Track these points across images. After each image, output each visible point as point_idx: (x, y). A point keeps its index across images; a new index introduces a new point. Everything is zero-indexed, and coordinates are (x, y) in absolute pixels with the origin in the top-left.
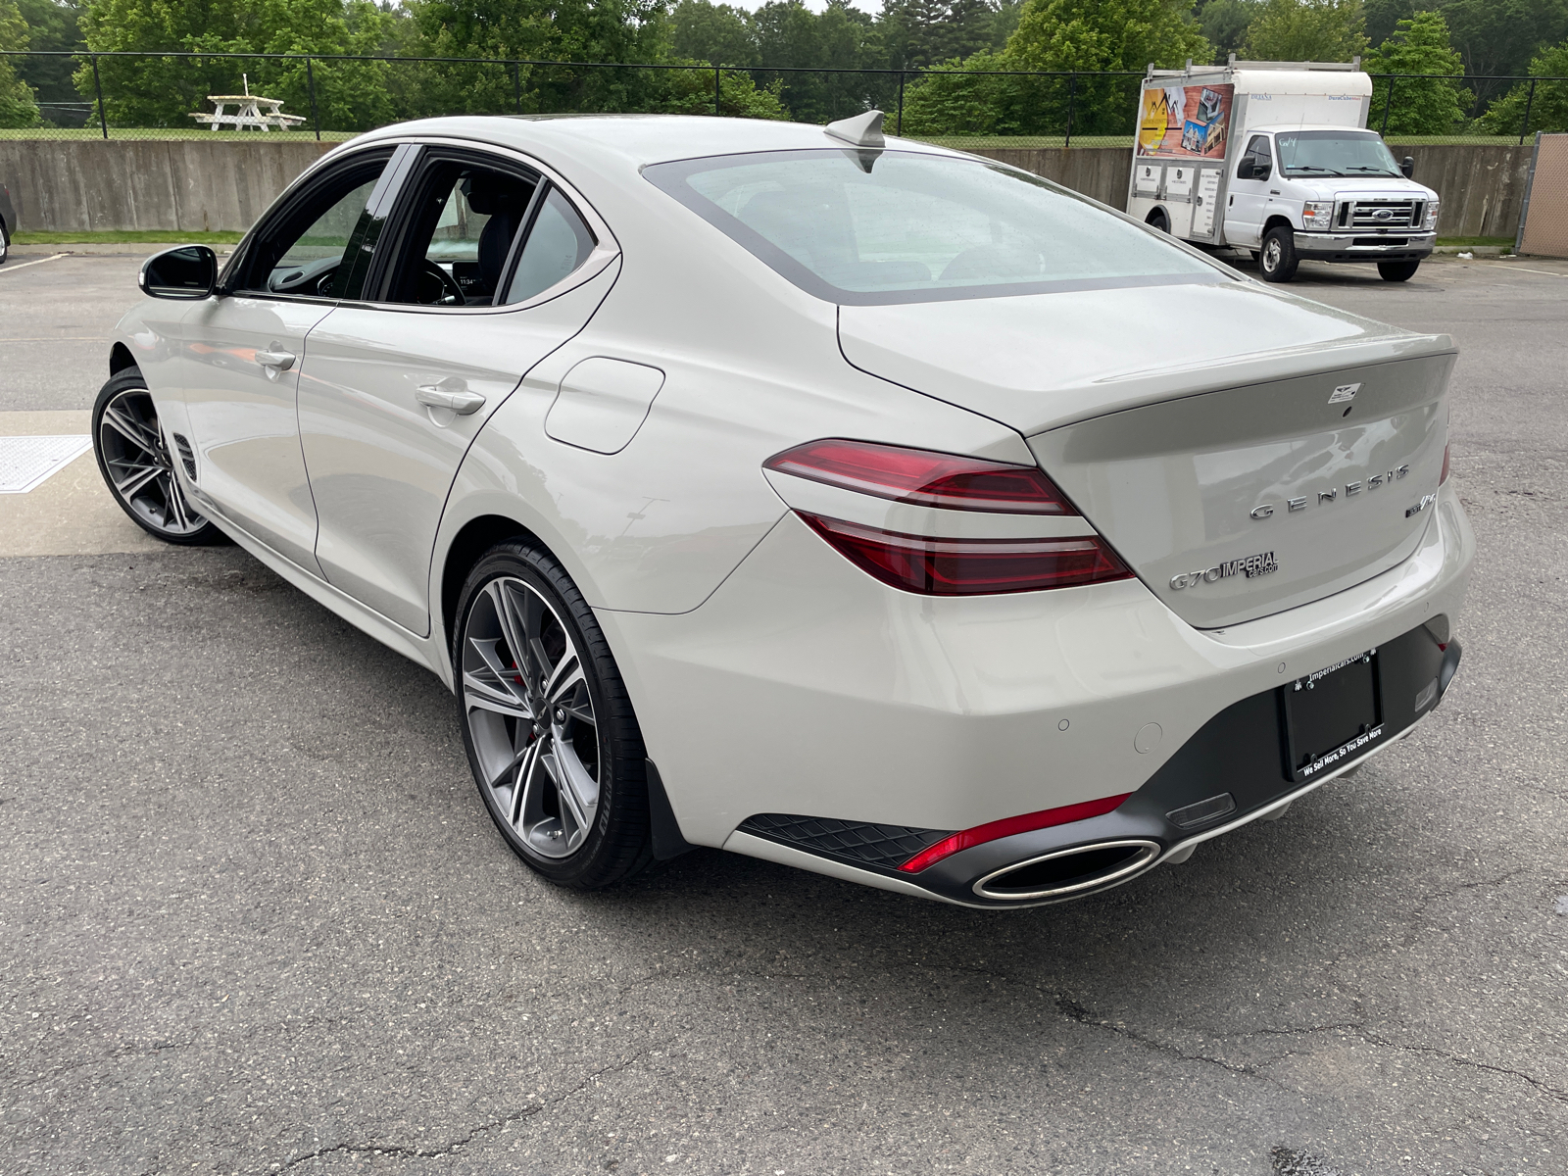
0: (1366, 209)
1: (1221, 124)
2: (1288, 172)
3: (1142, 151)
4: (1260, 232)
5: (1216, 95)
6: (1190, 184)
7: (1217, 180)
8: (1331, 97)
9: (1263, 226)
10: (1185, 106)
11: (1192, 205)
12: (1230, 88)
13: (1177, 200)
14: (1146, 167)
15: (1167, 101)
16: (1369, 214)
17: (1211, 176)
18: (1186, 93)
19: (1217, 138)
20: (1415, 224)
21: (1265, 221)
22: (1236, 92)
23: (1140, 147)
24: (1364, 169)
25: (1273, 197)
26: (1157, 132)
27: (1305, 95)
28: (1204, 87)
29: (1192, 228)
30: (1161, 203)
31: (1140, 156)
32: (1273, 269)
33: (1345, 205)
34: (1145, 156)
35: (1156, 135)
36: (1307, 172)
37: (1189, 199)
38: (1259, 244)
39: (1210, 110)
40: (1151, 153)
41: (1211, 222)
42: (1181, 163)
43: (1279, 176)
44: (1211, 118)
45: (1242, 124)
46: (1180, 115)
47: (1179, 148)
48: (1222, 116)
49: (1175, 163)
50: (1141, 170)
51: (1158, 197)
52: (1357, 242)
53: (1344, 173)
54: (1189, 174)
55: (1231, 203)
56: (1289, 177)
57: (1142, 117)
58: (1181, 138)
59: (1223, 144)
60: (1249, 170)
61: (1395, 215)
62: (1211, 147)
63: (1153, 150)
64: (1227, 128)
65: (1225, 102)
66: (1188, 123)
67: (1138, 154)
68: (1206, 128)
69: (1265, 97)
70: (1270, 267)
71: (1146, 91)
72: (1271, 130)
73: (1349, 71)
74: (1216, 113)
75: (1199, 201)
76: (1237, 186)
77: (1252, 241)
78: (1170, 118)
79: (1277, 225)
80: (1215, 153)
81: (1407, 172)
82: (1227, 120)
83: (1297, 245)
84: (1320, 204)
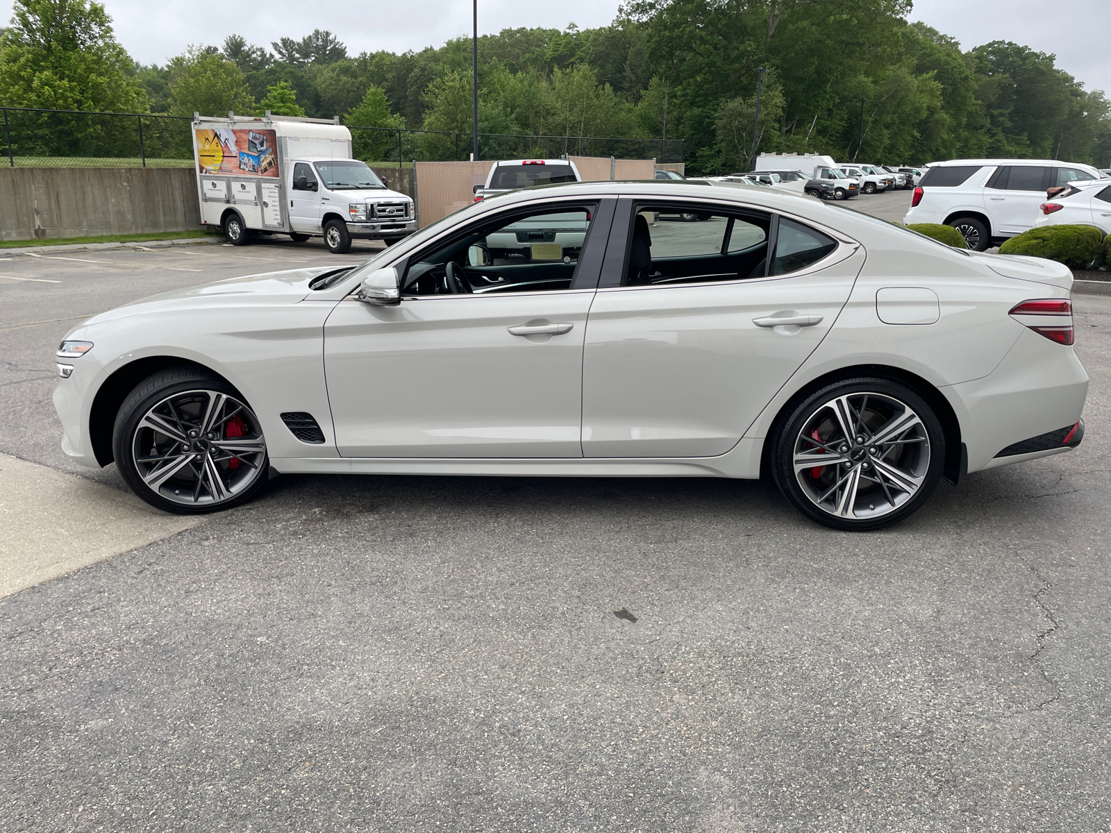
0: (381, 208)
1: (270, 154)
2: (331, 186)
3: (204, 171)
4: (320, 224)
5: (262, 136)
6: (254, 193)
7: (277, 191)
8: (331, 140)
9: (322, 219)
10: (236, 142)
11: (259, 207)
12: (273, 133)
13: (245, 204)
14: (211, 182)
15: (218, 138)
16: (384, 211)
17: (271, 188)
18: (234, 133)
19: (270, 164)
20: (406, 216)
21: (322, 216)
22: (278, 135)
23: (201, 169)
24: (368, 184)
25: (324, 201)
26: (215, 158)
27: (317, 139)
28: (250, 131)
29: (263, 222)
30: (231, 205)
31: (203, 174)
32: (336, 246)
33: (372, 205)
34: (208, 174)
35: (214, 160)
36: (340, 186)
37: (256, 203)
38: (320, 231)
39: (258, 146)
40: (212, 172)
41: (279, 217)
42: (242, 180)
43: (325, 188)
44: (261, 151)
45: (287, 156)
46: (233, 149)
47: (238, 169)
48: (270, 150)
49: (237, 179)
50: (207, 185)
51: (228, 202)
52: (383, 227)
53: (360, 186)
54: (251, 187)
55: (292, 206)
56: (333, 189)
57: (198, 147)
58: (238, 163)
59: (275, 168)
60: (300, 185)
61: (397, 211)
62: (266, 170)
63: (215, 170)
64: (276, 158)
65: (270, 141)
66: (242, 154)
67: (201, 172)
68: (259, 157)
69: (296, 139)
70: (334, 245)
71: (197, 130)
72: (310, 160)
73: (333, 124)
74: (264, 148)
75: (266, 204)
76: (293, 195)
77: (315, 229)
78: (225, 149)
79: (331, 219)
80: (271, 174)
81: (387, 186)
82: (275, 152)
83: (350, 230)
84: (358, 206)
